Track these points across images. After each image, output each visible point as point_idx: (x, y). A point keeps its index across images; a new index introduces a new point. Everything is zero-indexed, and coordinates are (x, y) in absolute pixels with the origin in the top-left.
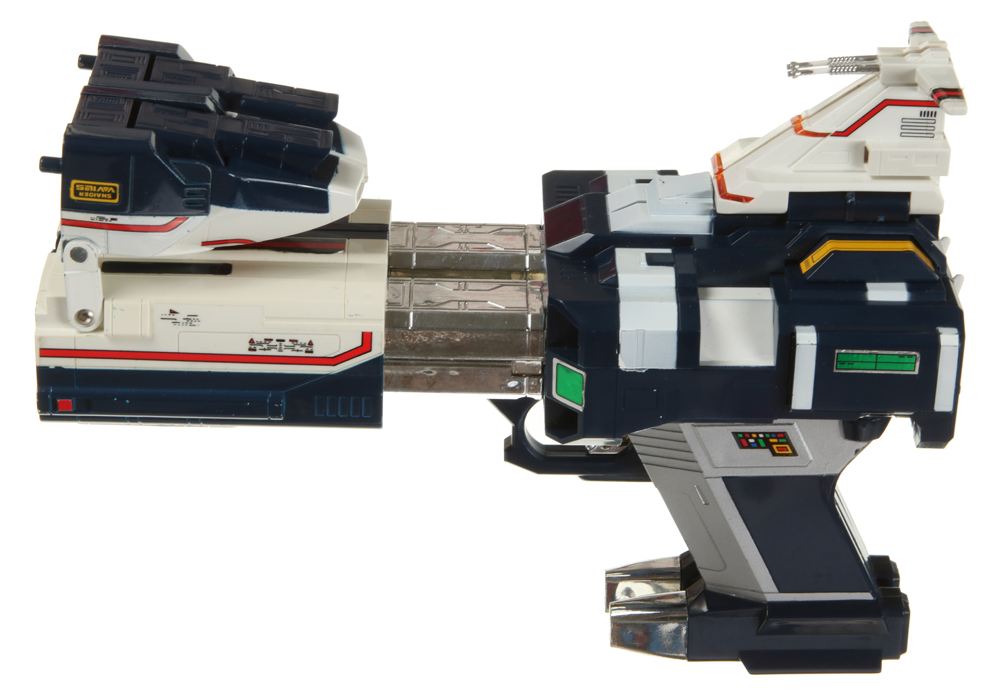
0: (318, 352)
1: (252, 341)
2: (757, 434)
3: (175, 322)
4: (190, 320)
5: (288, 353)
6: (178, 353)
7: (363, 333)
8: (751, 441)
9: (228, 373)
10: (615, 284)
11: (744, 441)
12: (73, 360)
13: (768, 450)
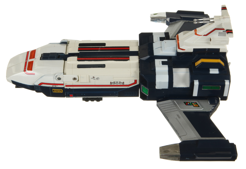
0: (125, 84)
1: (111, 82)
2: (189, 102)
3: (94, 79)
4: (97, 79)
5: (116, 84)
6: (95, 85)
7: (135, 80)
8: (188, 104)
9: (106, 88)
10: (155, 70)
11: (186, 104)
12: (72, 87)
13: (192, 106)
